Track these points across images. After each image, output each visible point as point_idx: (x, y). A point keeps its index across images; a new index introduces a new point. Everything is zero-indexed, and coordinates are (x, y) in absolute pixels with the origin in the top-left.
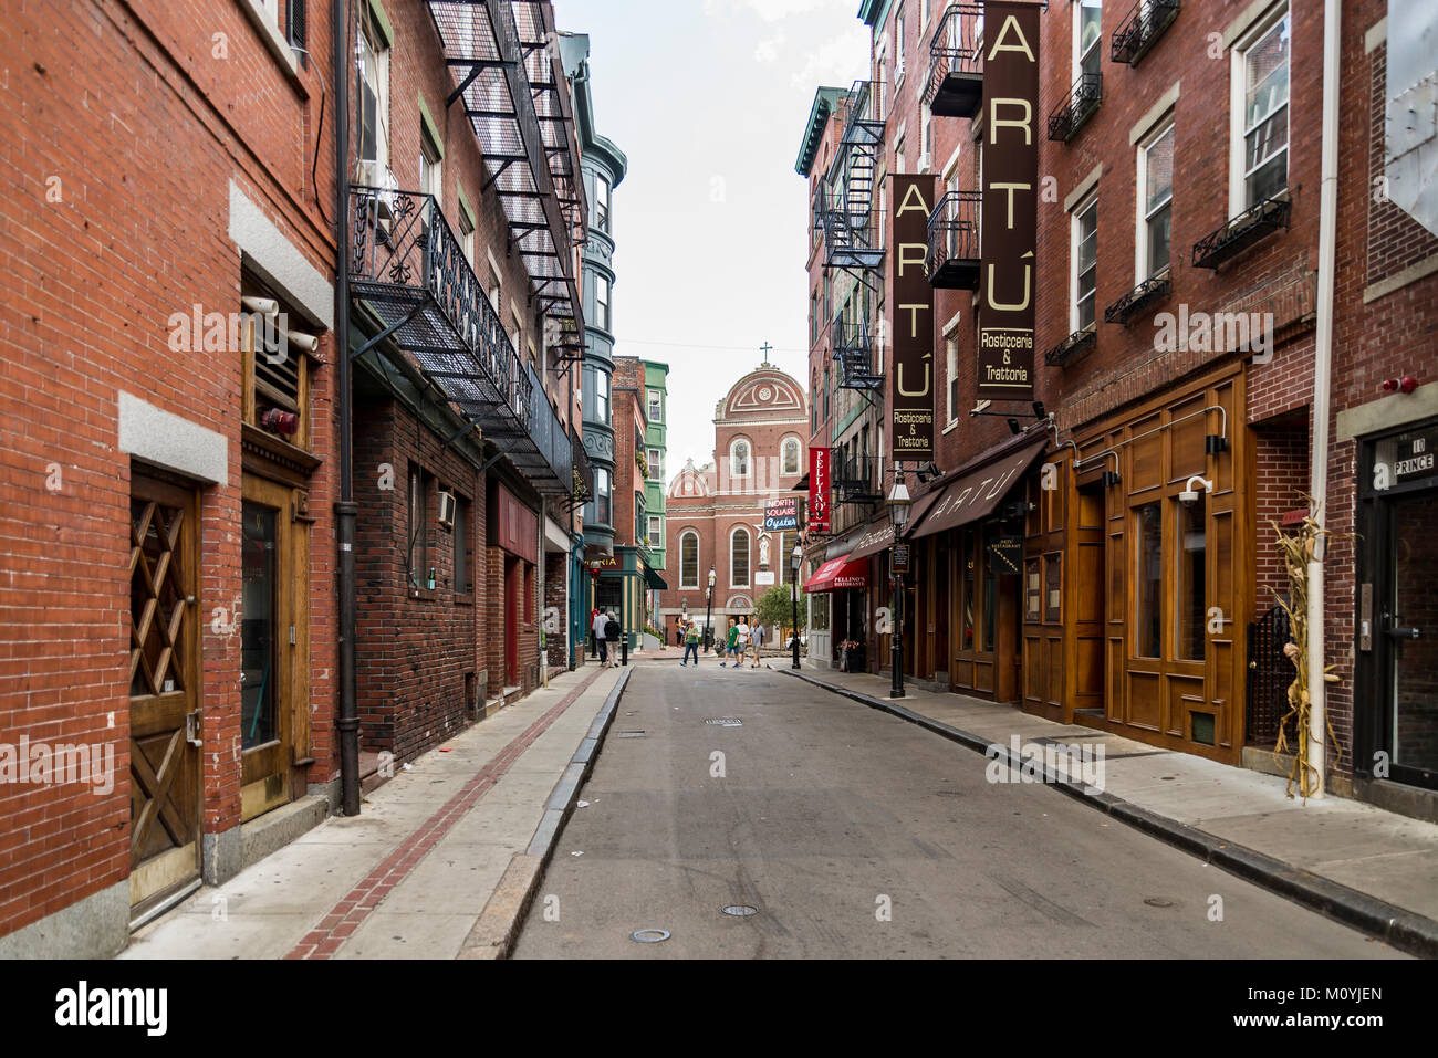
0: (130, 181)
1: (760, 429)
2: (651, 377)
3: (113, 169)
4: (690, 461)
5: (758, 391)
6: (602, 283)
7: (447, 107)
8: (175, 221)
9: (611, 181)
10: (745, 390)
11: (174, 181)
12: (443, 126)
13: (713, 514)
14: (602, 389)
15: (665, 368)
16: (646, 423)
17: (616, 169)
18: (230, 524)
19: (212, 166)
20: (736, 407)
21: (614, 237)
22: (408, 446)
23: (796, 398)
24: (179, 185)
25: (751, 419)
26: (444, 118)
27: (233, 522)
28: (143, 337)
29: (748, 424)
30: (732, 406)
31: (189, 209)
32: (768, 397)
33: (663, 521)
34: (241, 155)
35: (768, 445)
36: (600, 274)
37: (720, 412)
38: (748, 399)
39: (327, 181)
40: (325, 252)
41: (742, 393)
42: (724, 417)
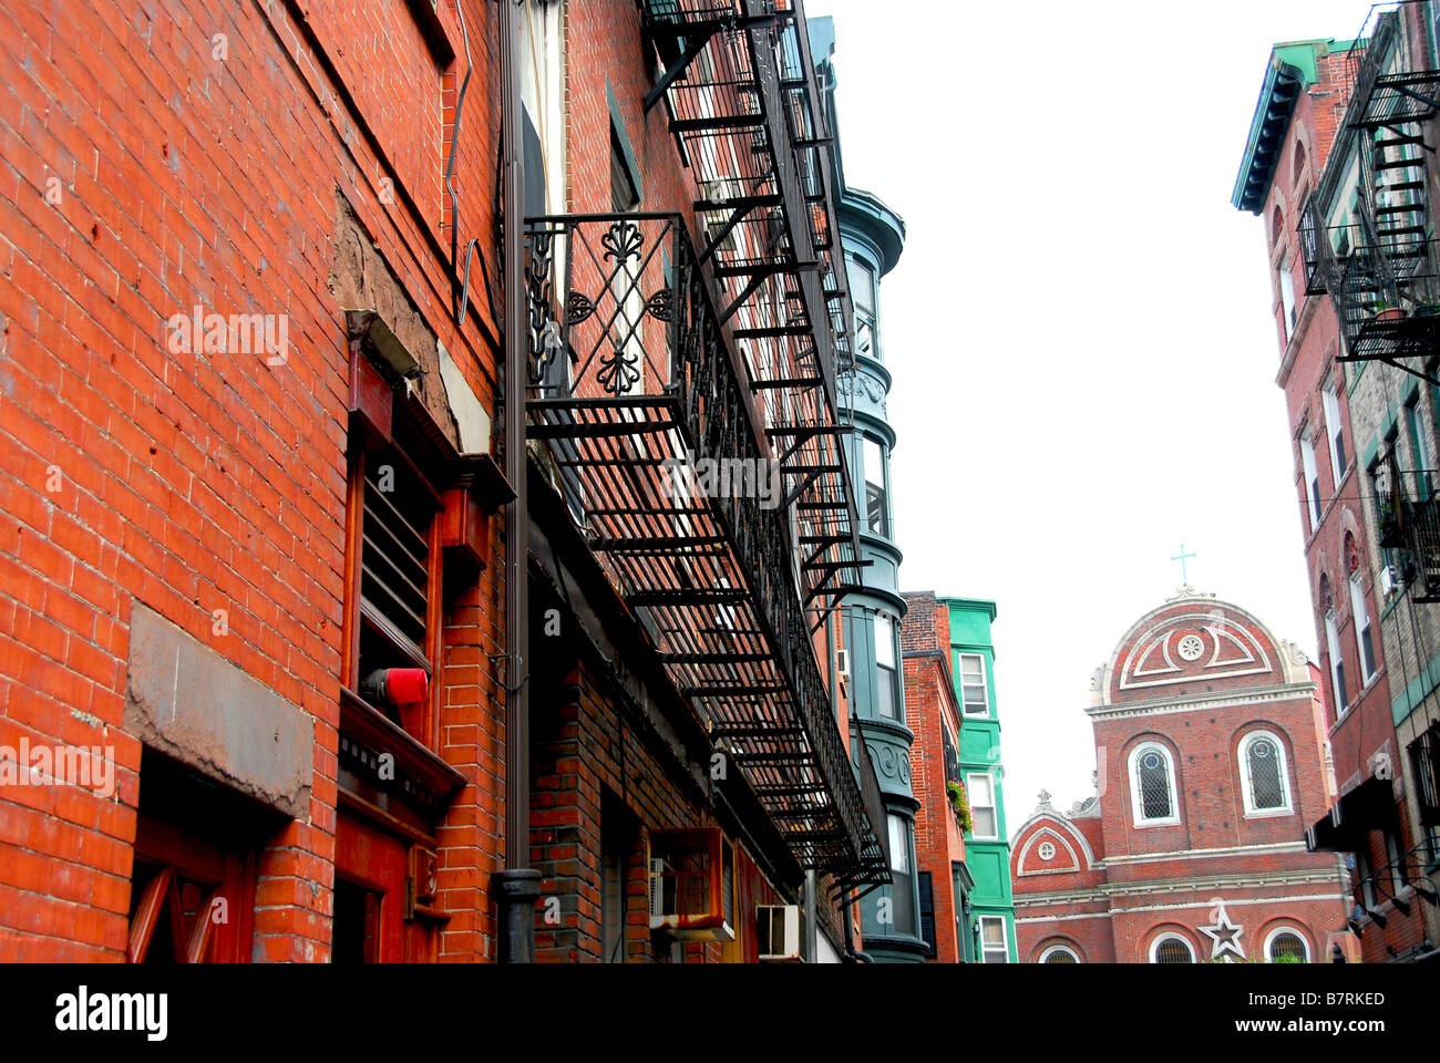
0: (176, 158)
1: (1187, 720)
2: (961, 629)
3: (147, 128)
4: (1045, 796)
5: (1174, 641)
6: (870, 450)
7: (646, 112)
8: (246, 249)
9: (877, 267)
10: (1148, 643)
11: (246, 168)
12: (640, 142)
13: (1106, 906)
14: (884, 653)
15: (989, 609)
16: (958, 720)
17: (885, 243)
18: (312, 919)
19: (310, 154)
20: (1132, 678)
21: (886, 362)
22: (601, 754)
23: (1260, 648)
24: (255, 179)
25: (1165, 700)
26: (642, 129)
27: (319, 914)
28: (181, 481)
29: (1161, 711)
30: (1124, 677)
31: (269, 229)
32: (1199, 654)
33: (1009, 924)
34: (353, 137)
35: (1212, 753)
36: (867, 435)
37: (1101, 688)
38: (1156, 658)
39: (480, 212)
40: (478, 343)
41: (1142, 650)
42: (1108, 702)
